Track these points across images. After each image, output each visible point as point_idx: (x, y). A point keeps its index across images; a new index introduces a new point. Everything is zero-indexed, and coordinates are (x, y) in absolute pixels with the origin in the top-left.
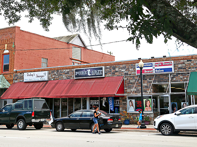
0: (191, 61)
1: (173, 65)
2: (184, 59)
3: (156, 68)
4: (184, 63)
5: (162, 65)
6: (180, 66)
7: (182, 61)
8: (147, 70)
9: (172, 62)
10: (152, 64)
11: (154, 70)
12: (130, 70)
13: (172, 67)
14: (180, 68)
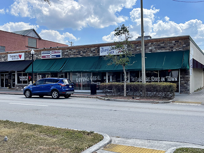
0: (71, 50)
1: (61, 53)
2: (68, 49)
3: (52, 54)
4: (67, 52)
5: (55, 53)
6: (65, 53)
7: (67, 50)
8: (47, 56)
9: (61, 50)
10: (50, 52)
11: (51, 56)
12: (39, 55)
13: (60, 54)
14: (66, 55)
